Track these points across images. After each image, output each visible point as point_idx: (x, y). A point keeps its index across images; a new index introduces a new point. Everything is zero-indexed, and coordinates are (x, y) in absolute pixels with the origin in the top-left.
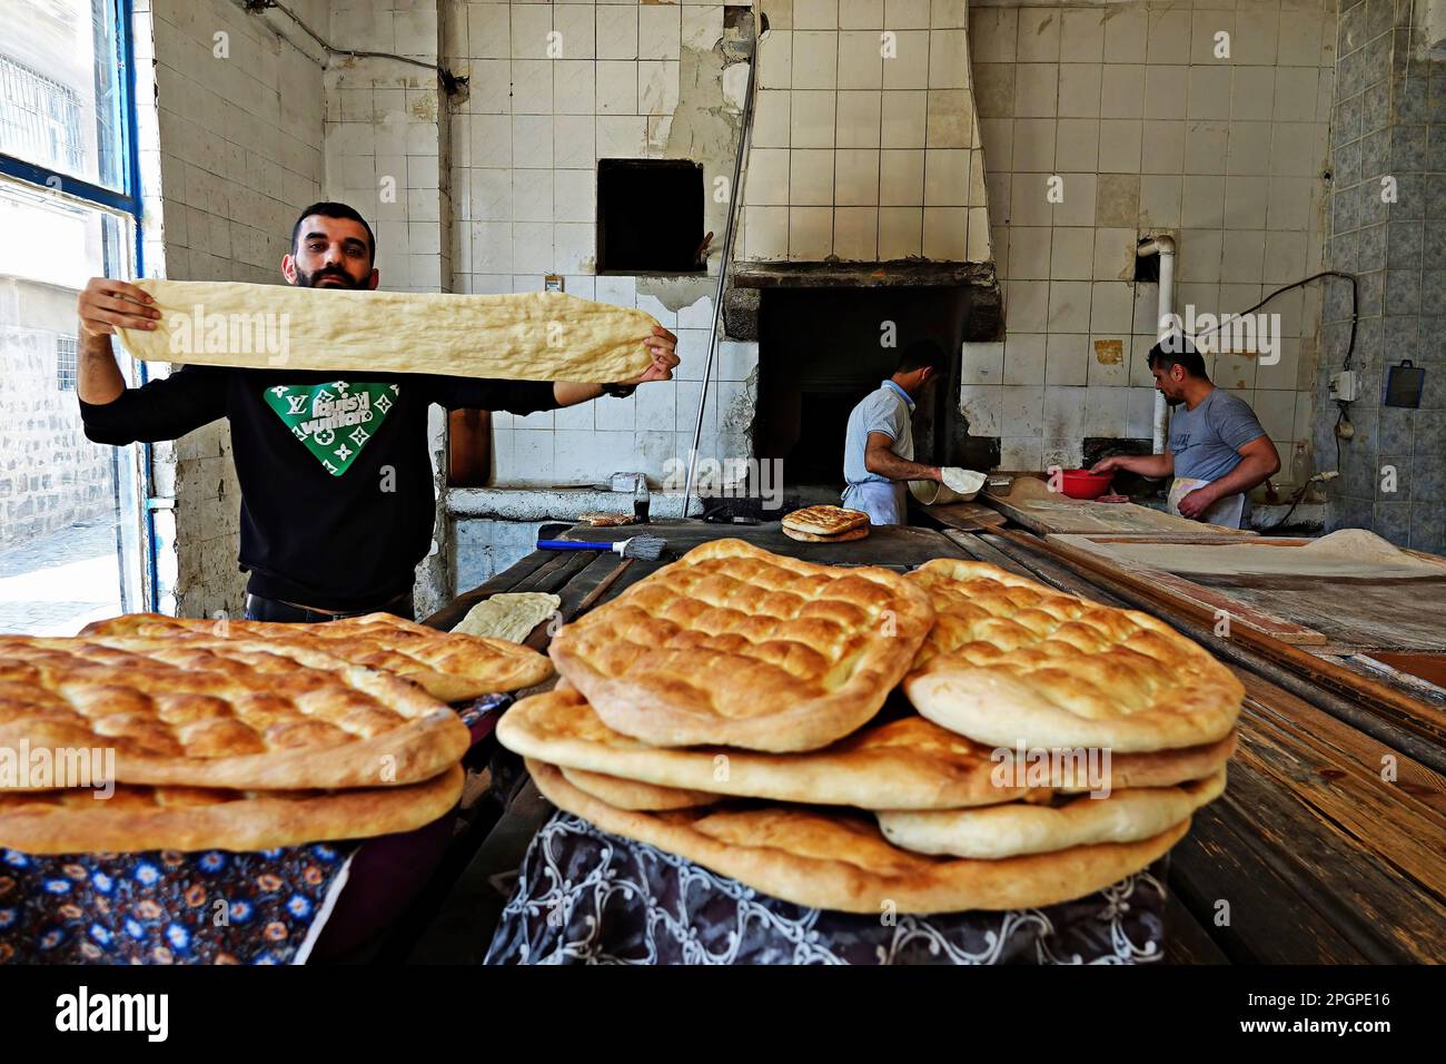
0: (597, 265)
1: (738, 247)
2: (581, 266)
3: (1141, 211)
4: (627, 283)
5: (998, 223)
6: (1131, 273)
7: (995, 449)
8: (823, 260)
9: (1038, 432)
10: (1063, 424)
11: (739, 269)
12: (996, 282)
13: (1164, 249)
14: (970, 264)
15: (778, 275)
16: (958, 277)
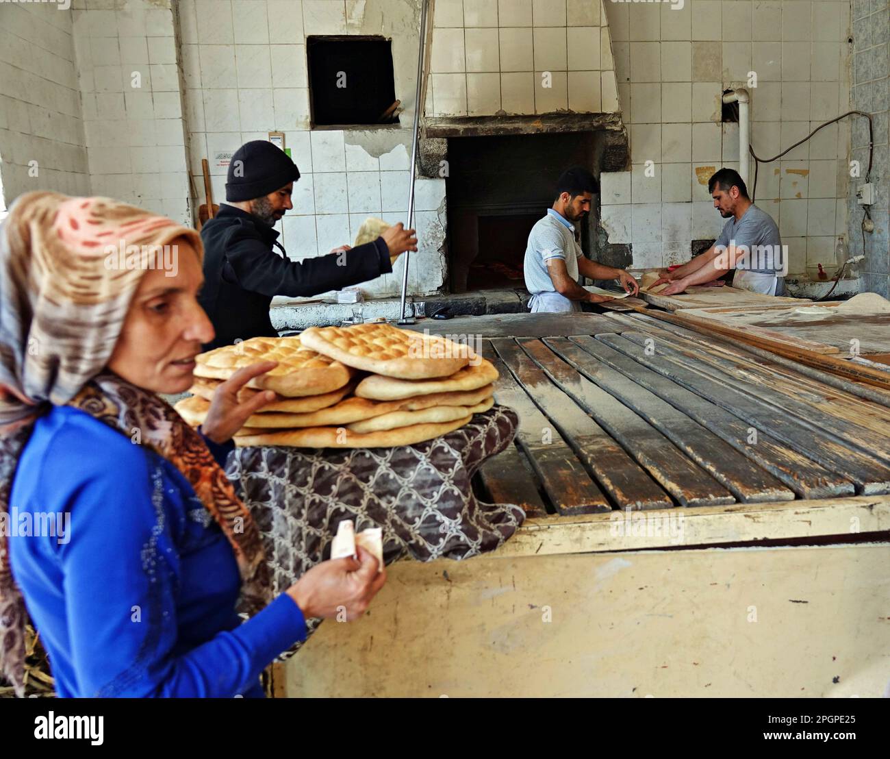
0: (311, 123)
1: (428, 106)
2: (298, 123)
3: (723, 70)
4: (337, 136)
5: (623, 81)
6: (719, 116)
7: (628, 252)
8: (493, 114)
9: (659, 238)
10: (677, 231)
11: (429, 124)
12: (623, 127)
13: (741, 99)
14: (604, 114)
15: (460, 127)
16: (595, 124)
